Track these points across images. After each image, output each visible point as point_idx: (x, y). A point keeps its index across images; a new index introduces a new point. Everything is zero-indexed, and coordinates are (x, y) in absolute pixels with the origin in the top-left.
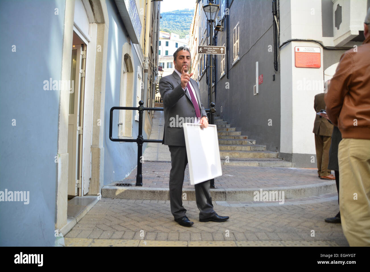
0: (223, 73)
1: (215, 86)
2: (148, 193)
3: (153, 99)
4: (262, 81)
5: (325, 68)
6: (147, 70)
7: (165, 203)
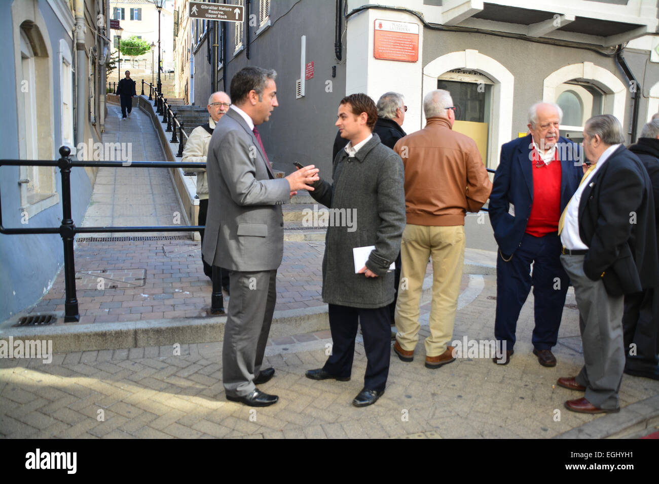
0: (239, 47)
1: (224, 68)
2: (91, 338)
3: (100, 94)
4: (312, 74)
5: (425, 63)
6: (83, 45)
7: (128, 358)
